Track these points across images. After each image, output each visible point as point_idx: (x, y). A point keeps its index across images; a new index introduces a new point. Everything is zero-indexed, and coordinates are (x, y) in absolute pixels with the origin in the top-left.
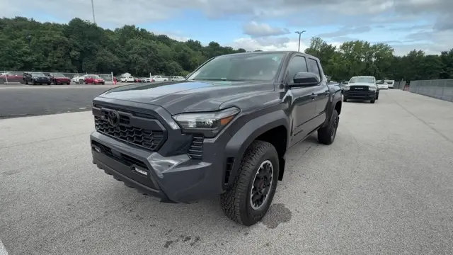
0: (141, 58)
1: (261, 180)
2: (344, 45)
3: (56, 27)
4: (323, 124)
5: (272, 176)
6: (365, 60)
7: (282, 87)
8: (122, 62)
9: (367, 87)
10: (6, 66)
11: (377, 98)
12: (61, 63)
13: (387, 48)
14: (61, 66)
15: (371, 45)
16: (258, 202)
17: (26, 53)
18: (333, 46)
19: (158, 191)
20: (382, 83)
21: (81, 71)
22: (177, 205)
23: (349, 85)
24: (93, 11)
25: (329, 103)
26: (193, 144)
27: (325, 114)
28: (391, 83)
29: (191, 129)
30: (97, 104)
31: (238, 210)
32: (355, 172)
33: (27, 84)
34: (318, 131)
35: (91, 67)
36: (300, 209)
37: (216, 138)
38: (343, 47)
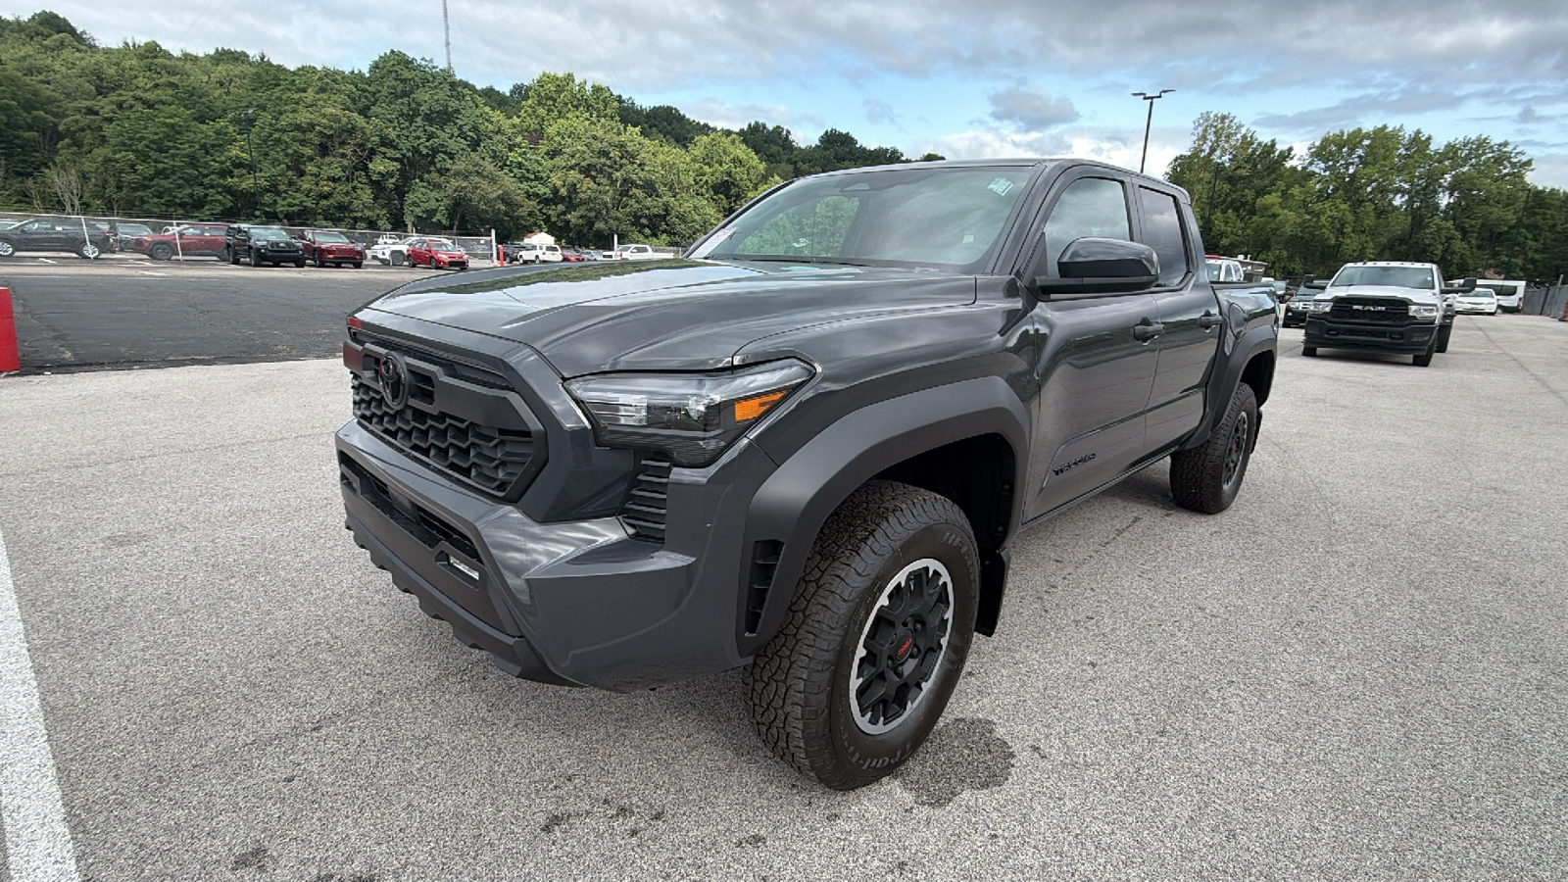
0: (588, 183)
1: (900, 630)
2: (1326, 142)
3: (329, 81)
4: (1191, 434)
5: (949, 615)
6: (1410, 202)
7: (1011, 291)
8: (529, 196)
9: (1404, 303)
10: (183, 205)
11: (1442, 349)
12: (339, 198)
13: (1501, 158)
14: (342, 207)
15: (1437, 145)
16: (886, 706)
17: (238, 165)
18: (1280, 147)
19: (511, 641)
20: (1468, 289)
21: (398, 226)
22: (576, 693)
23: (1333, 292)
24: (447, 28)
25: (1219, 360)
26: (638, 484)
27: (1199, 397)
28: (1512, 291)
29: (631, 432)
30: (360, 332)
31: (797, 729)
32: (1300, 624)
33: (236, 262)
34: (1173, 456)
35: (432, 213)
36: (1054, 748)
37: (713, 469)
38: (1320, 153)
